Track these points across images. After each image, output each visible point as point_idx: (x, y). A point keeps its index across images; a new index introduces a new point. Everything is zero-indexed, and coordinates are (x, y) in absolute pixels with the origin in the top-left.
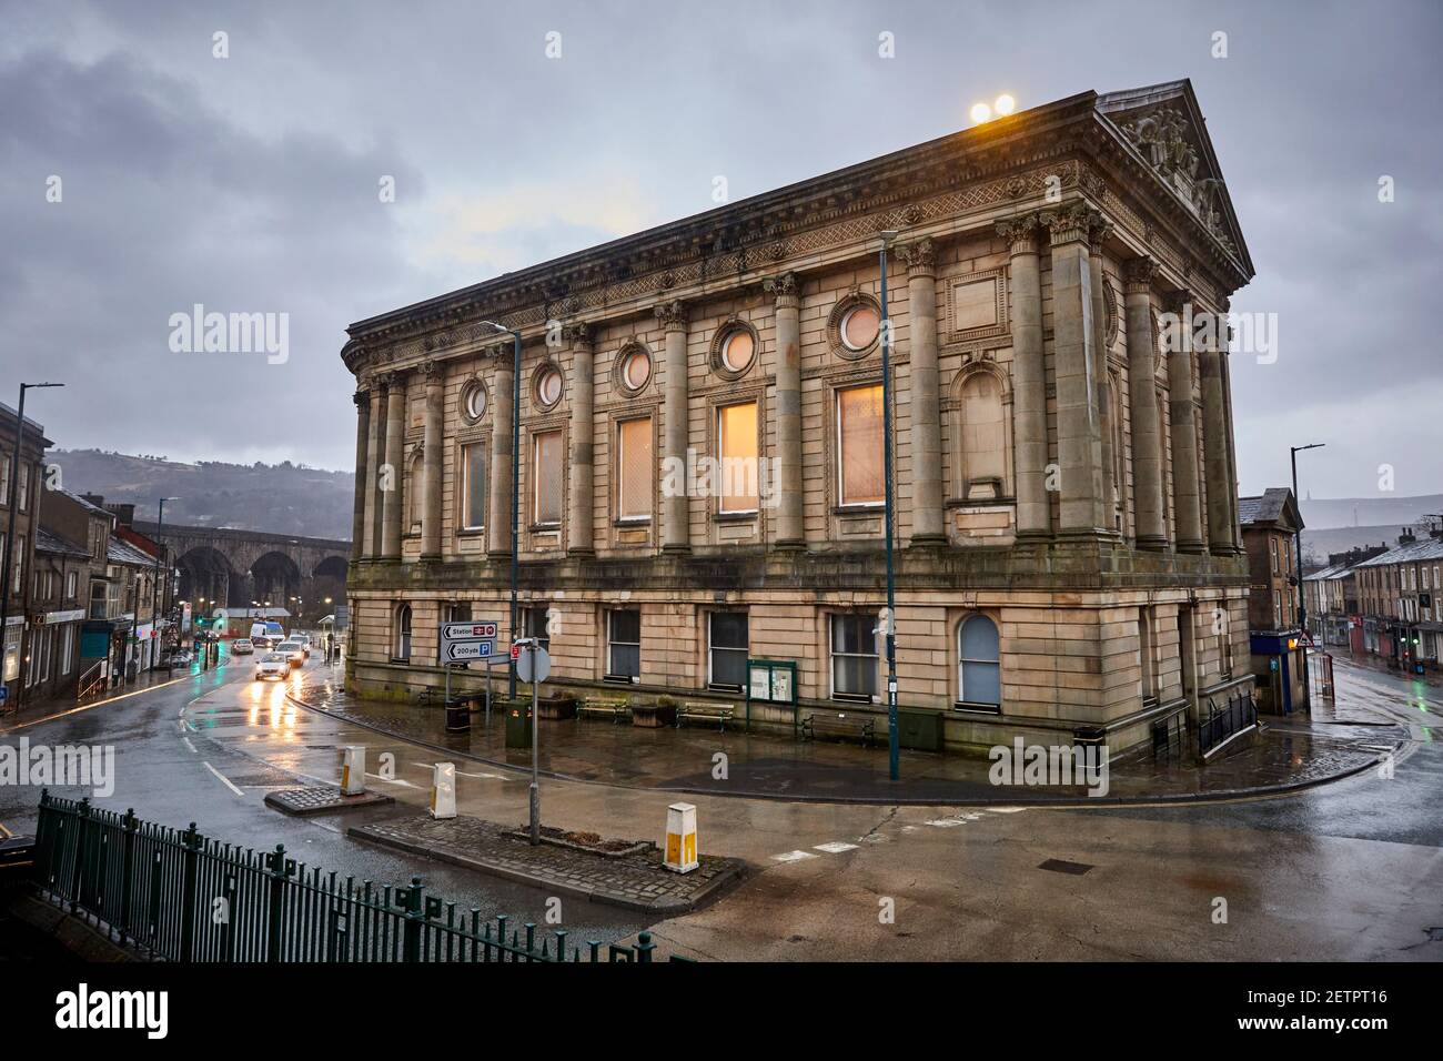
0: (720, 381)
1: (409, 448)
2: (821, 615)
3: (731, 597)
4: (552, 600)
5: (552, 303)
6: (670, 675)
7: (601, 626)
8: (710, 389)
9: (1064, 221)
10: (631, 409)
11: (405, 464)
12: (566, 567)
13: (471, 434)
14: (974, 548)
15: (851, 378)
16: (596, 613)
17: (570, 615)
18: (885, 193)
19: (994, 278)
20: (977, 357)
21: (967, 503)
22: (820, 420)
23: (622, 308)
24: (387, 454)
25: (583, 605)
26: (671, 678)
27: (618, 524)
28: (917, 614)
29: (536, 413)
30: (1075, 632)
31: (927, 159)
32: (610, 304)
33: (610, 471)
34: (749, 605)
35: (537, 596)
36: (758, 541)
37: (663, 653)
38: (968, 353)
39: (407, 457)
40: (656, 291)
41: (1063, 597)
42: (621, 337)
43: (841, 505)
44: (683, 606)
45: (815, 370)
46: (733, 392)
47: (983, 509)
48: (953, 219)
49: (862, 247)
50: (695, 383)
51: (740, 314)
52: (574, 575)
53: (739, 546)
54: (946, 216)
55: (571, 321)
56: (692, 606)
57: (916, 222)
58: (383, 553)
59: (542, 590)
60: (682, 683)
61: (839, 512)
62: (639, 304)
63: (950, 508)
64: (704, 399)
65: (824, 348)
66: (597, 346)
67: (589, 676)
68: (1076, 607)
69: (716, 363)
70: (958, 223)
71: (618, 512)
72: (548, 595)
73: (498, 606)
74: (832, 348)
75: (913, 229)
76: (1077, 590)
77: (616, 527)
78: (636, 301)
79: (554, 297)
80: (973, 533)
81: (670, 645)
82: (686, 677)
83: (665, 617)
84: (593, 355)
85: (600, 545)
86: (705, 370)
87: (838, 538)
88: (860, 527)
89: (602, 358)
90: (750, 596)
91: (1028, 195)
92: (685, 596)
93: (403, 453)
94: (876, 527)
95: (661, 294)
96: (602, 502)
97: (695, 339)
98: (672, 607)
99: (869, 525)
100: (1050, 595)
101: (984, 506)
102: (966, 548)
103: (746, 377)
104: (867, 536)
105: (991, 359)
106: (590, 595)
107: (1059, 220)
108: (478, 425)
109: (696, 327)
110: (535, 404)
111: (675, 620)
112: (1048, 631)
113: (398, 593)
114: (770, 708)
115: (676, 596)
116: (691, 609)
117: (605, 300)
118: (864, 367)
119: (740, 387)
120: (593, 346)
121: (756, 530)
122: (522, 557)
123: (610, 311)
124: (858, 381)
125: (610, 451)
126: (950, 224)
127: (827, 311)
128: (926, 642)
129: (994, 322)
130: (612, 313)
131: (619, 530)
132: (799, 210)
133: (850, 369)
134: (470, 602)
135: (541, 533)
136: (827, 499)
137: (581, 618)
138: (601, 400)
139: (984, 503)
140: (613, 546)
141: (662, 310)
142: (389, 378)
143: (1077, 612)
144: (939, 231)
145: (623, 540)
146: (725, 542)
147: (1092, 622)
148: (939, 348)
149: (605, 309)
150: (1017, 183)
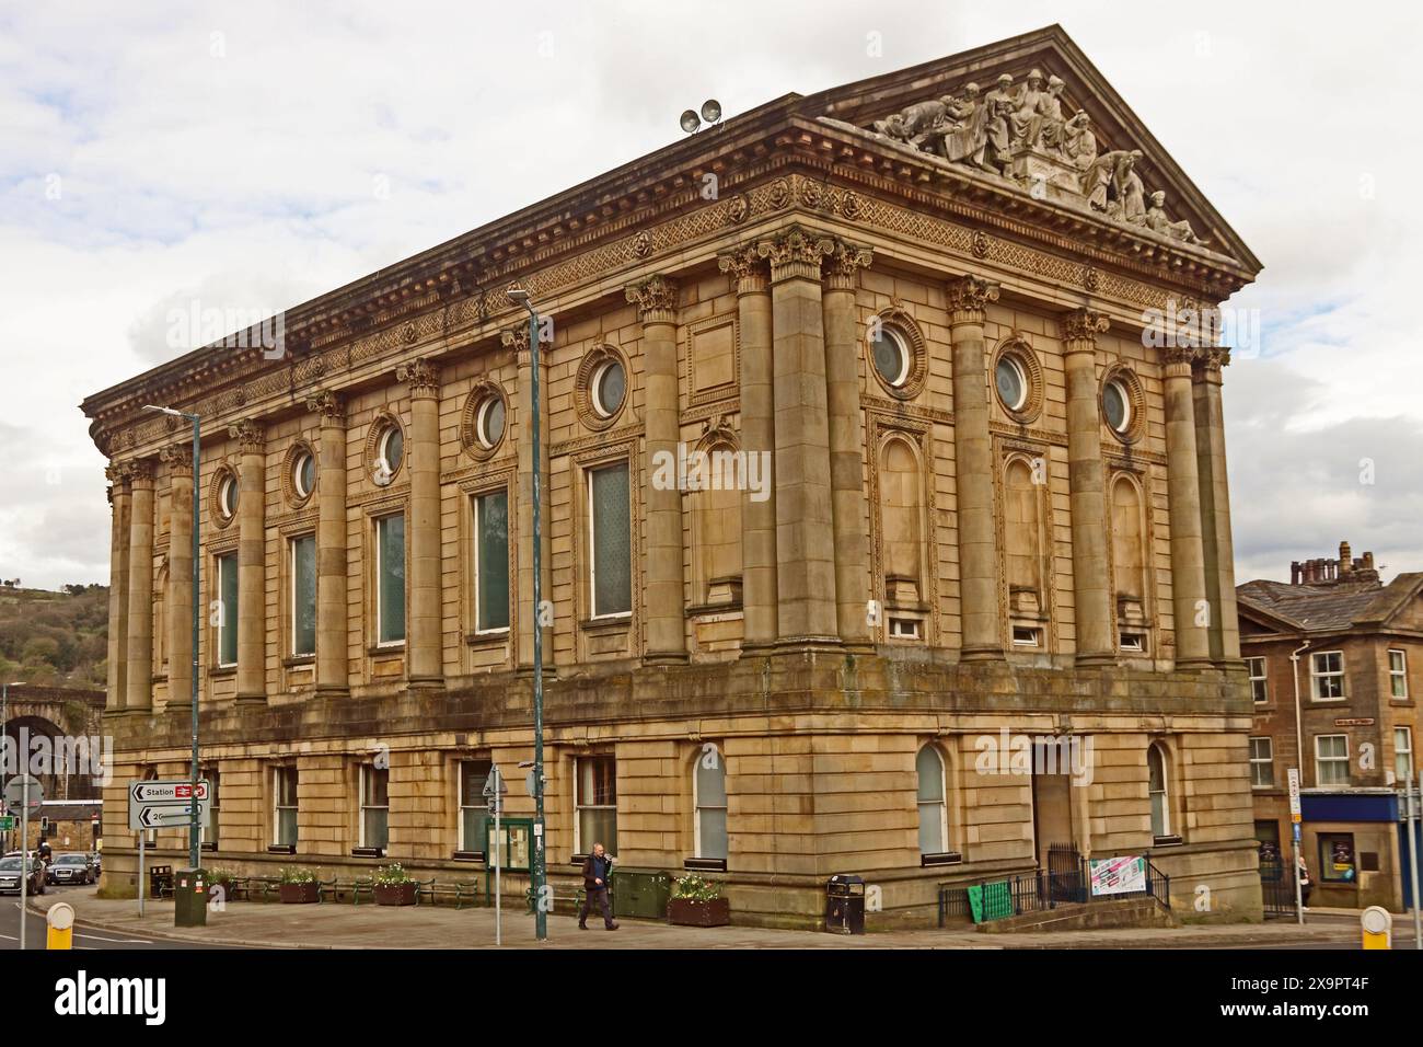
0: (472, 462)
1: (158, 562)
2: (562, 757)
3: (473, 740)
4: (299, 755)
5: (296, 365)
6: (416, 844)
7: (351, 784)
8: (461, 472)
9: (783, 253)
10: (384, 500)
11: (155, 582)
12: (310, 710)
13: (223, 540)
14: (712, 665)
15: (598, 453)
16: (344, 769)
17: (317, 772)
18: (613, 219)
19: (731, 323)
20: (714, 424)
21: (708, 609)
22: (567, 509)
23: (366, 370)
24: (131, 570)
25: (330, 758)
26: (417, 847)
27: (374, 653)
28: (647, 750)
29: (289, 510)
30: (789, 765)
31: (644, 178)
32: (355, 365)
33: (364, 584)
34: (489, 750)
35: (283, 749)
36: (509, 667)
37: (408, 815)
38: (706, 420)
39: (156, 572)
40: (400, 347)
41: (779, 722)
42: (373, 407)
43: (593, 617)
44: (427, 754)
45: (563, 445)
46: (484, 475)
47: (722, 617)
48: (681, 251)
49: (596, 288)
50: (446, 465)
51: (491, 374)
52: (320, 721)
53: (492, 674)
54: (675, 247)
55: (315, 389)
56: (436, 754)
57: (646, 256)
58: (128, 703)
59: (288, 742)
60: (427, 853)
61: (587, 626)
62: (384, 364)
63: (691, 616)
64: (456, 485)
65: (571, 417)
66: (349, 420)
67: (336, 850)
68: (789, 734)
69: (469, 440)
70: (687, 255)
71: (374, 637)
72: (295, 747)
73: (245, 766)
74: (580, 415)
75: (644, 264)
76: (790, 712)
77: (372, 655)
78: (380, 360)
79: (298, 356)
80: (712, 647)
81: (415, 804)
82: (430, 845)
83: (410, 769)
84: (345, 431)
85: (354, 681)
86: (457, 447)
87: (587, 660)
88: (609, 644)
89: (353, 435)
90: (492, 737)
91: (753, 219)
92: (429, 741)
93: (152, 568)
94: (622, 644)
95: (404, 351)
96: (355, 625)
97: (446, 408)
98: (417, 756)
99: (615, 642)
100: (766, 720)
101: (723, 612)
102: (706, 666)
103: (497, 456)
104: (613, 656)
105: (729, 426)
106: (337, 746)
107: (779, 250)
108: (230, 527)
109: (448, 392)
110: (288, 498)
111: (420, 774)
112: (764, 765)
113: (143, 755)
114: (510, 879)
115: (419, 741)
116: (434, 757)
117: (350, 362)
118: (610, 439)
119: (491, 469)
120: (345, 420)
121: (508, 653)
122: (272, 702)
123: (354, 375)
124: (605, 457)
125: (363, 557)
126: (679, 258)
127: (574, 368)
128: (656, 785)
129: (730, 380)
130: (359, 377)
131: (374, 659)
132: (528, 243)
133: (595, 442)
134: (216, 762)
135: (296, 668)
136: (575, 611)
137: (328, 776)
138: (353, 490)
139: (722, 608)
140: (368, 681)
141: (404, 371)
142: (131, 468)
143: (793, 740)
144: (671, 266)
145: (378, 673)
146: (478, 670)
147: (805, 751)
148: (679, 413)
149: (350, 371)
150: (738, 205)
